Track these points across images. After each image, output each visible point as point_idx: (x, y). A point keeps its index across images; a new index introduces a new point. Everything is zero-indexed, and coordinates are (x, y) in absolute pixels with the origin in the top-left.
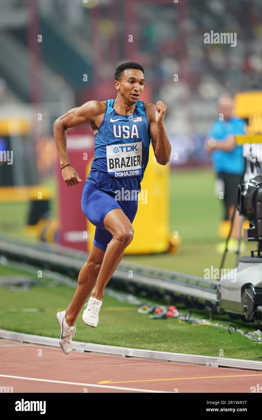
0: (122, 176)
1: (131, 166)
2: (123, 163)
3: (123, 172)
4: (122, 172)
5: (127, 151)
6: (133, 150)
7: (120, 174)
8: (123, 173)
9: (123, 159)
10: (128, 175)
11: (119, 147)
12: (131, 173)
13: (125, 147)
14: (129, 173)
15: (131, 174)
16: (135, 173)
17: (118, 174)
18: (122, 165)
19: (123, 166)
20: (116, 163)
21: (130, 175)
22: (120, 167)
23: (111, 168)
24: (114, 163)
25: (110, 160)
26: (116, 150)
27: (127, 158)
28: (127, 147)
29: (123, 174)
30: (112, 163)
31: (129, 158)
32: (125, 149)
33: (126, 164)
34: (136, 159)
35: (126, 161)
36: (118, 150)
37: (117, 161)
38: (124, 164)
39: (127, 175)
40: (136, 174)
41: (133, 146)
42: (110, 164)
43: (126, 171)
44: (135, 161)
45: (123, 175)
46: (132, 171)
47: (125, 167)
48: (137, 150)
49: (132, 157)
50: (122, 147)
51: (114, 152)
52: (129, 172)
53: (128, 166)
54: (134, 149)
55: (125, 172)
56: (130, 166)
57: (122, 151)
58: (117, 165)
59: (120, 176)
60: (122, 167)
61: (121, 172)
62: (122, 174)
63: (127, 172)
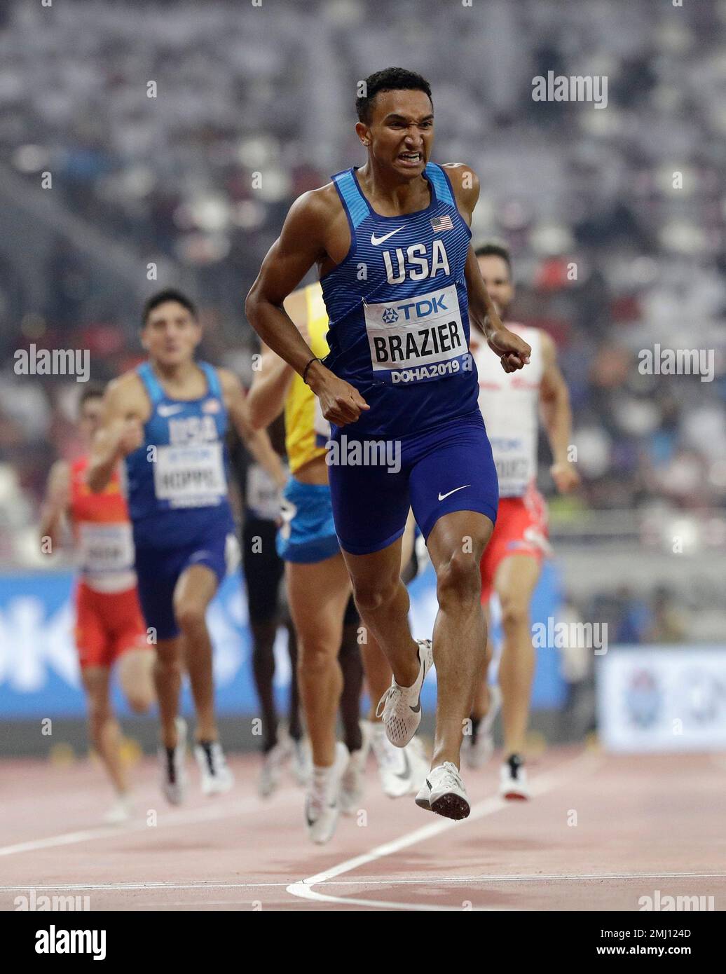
0: (412, 380)
1: (434, 352)
2: (411, 347)
3: (414, 369)
4: (411, 371)
5: (420, 315)
6: (436, 311)
7: (405, 376)
8: (414, 372)
9: (410, 336)
10: (428, 376)
11: (399, 308)
12: (435, 370)
13: (413, 305)
14: (430, 372)
15: (437, 372)
16: (447, 369)
17: (400, 376)
18: (409, 351)
19: (413, 355)
20: (393, 349)
21: (433, 375)
22: (405, 357)
23: (379, 360)
24: (388, 348)
25: (376, 340)
26: (390, 316)
27: (420, 333)
28: (418, 305)
29: (414, 375)
30: (383, 349)
31: (426, 332)
32: (413, 311)
33: (420, 349)
34: (446, 332)
35: (419, 340)
36: (395, 316)
37: (395, 343)
38: (415, 350)
39: (425, 375)
40: (450, 371)
41: (434, 299)
42: (378, 350)
43: (420, 368)
44: (443, 338)
45: (415, 377)
46: (437, 364)
47: (418, 356)
48: (444, 308)
49: (433, 330)
50: (406, 308)
51: (385, 320)
52: (431, 368)
53: (424, 353)
54: (438, 307)
55: (417, 370)
56: (430, 352)
57: (407, 317)
58: (397, 352)
59: (406, 380)
60: (408, 357)
61: (407, 369)
62: (410, 376)
63: (424, 369)
